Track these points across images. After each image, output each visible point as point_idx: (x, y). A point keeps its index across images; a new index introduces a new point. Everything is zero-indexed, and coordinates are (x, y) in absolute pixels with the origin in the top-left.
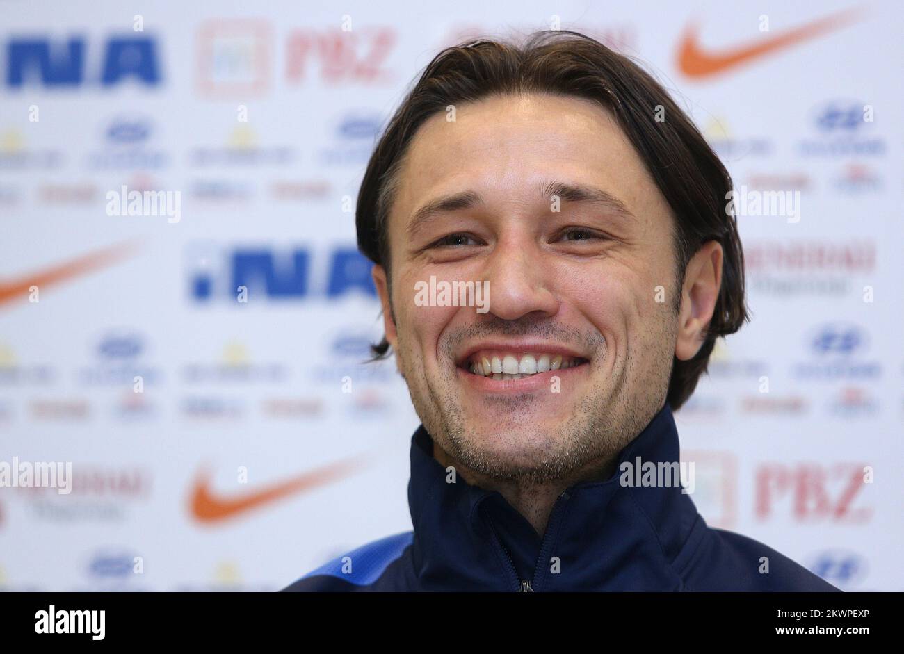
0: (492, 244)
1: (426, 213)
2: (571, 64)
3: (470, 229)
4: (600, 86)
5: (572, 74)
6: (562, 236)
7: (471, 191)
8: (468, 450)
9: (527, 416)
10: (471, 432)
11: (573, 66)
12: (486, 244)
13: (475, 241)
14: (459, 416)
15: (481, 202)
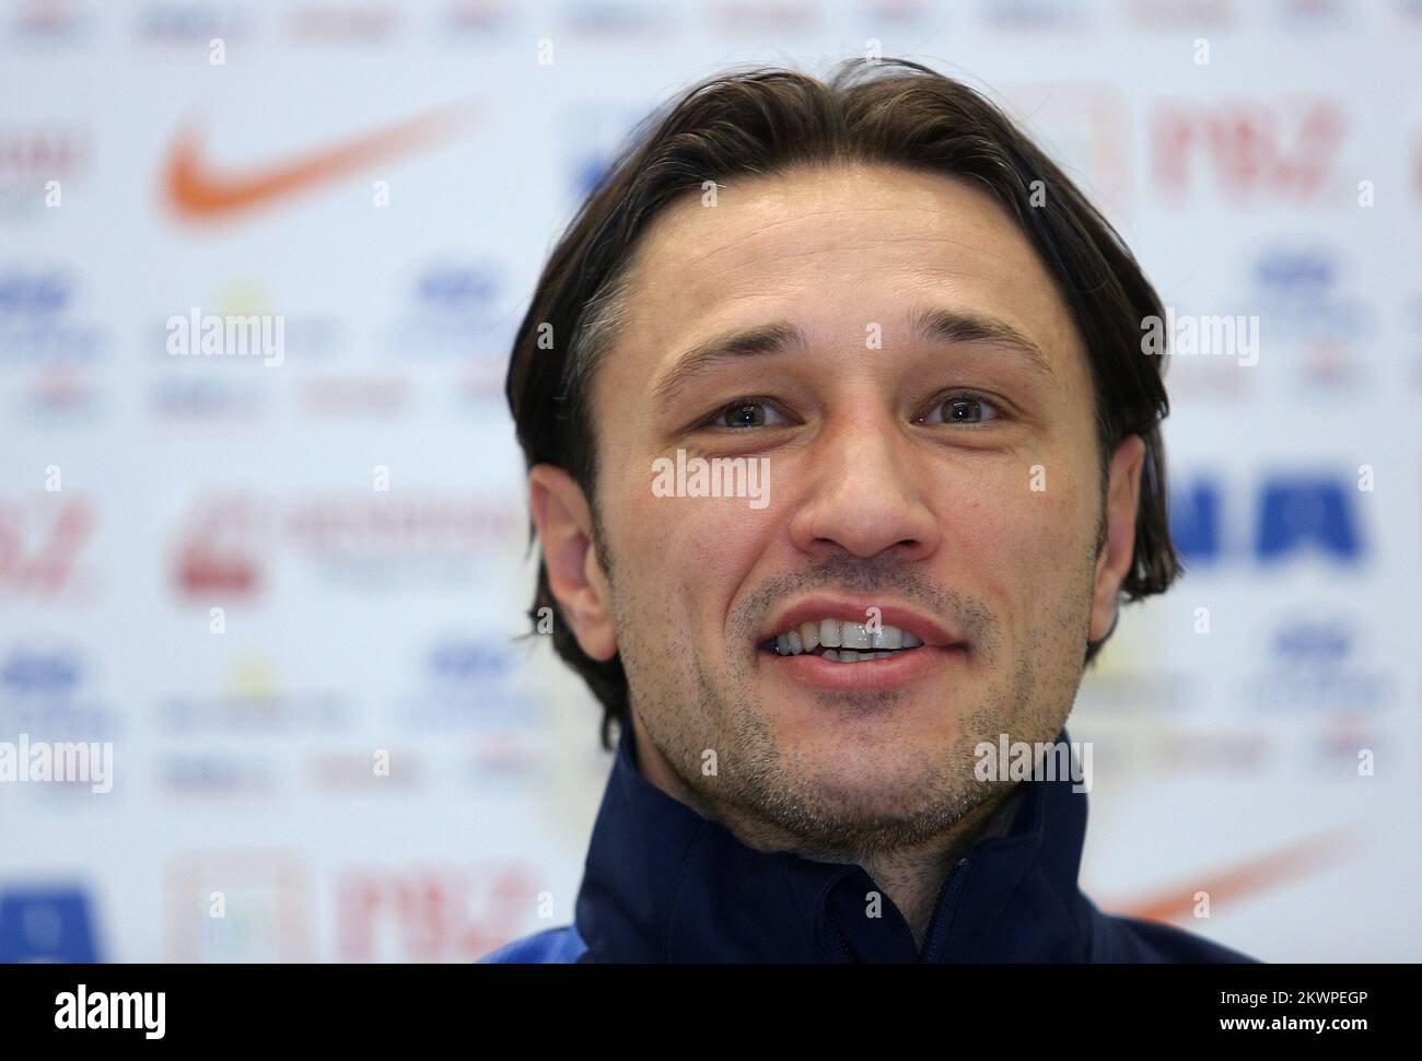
0: (814, 420)
1: (697, 361)
2: (935, 115)
3: (775, 391)
4: (983, 153)
5: (938, 133)
6: (930, 410)
7: (785, 323)
8: (786, 788)
9: (890, 726)
10: (791, 754)
11: (939, 118)
12: (802, 423)
13: (780, 413)
14: (765, 734)
15: (803, 345)
